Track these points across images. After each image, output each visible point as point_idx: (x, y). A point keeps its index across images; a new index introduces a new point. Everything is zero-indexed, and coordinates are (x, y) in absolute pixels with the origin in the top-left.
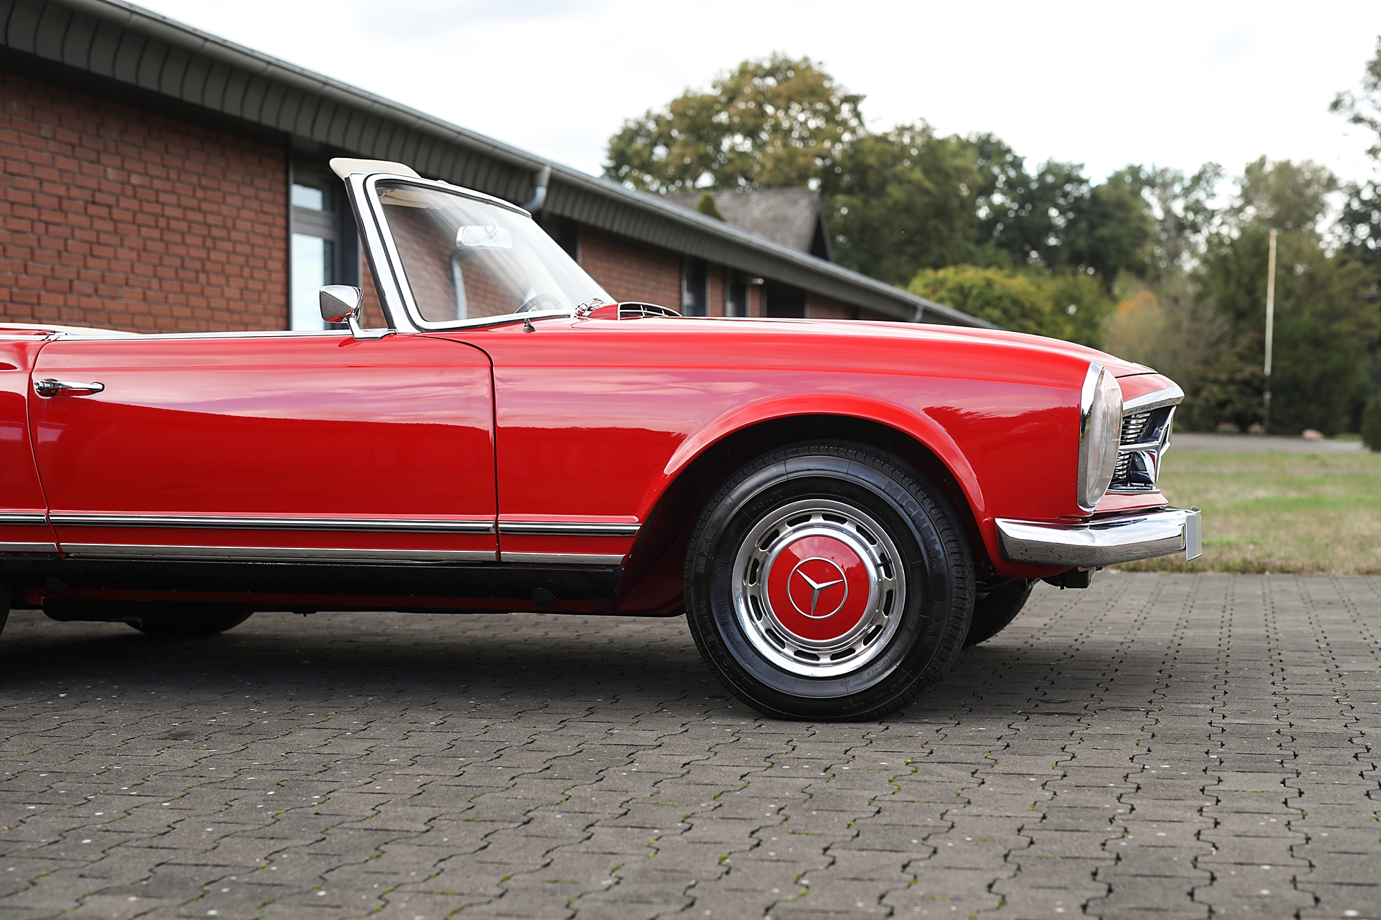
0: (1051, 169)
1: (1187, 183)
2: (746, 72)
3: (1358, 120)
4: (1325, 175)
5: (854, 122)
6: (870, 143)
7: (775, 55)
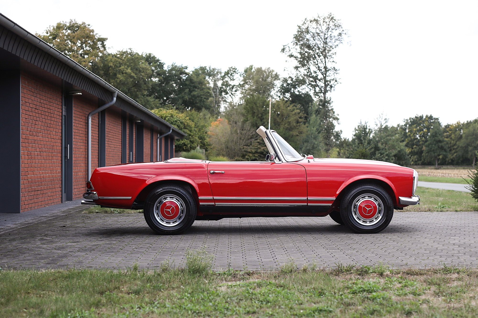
0: (174, 68)
1: (223, 74)
2: (59, 27)
3: (291, 56)
4: (274, 73)
5: (102, 49)
6: (110, 57)
7: (71, 21)
